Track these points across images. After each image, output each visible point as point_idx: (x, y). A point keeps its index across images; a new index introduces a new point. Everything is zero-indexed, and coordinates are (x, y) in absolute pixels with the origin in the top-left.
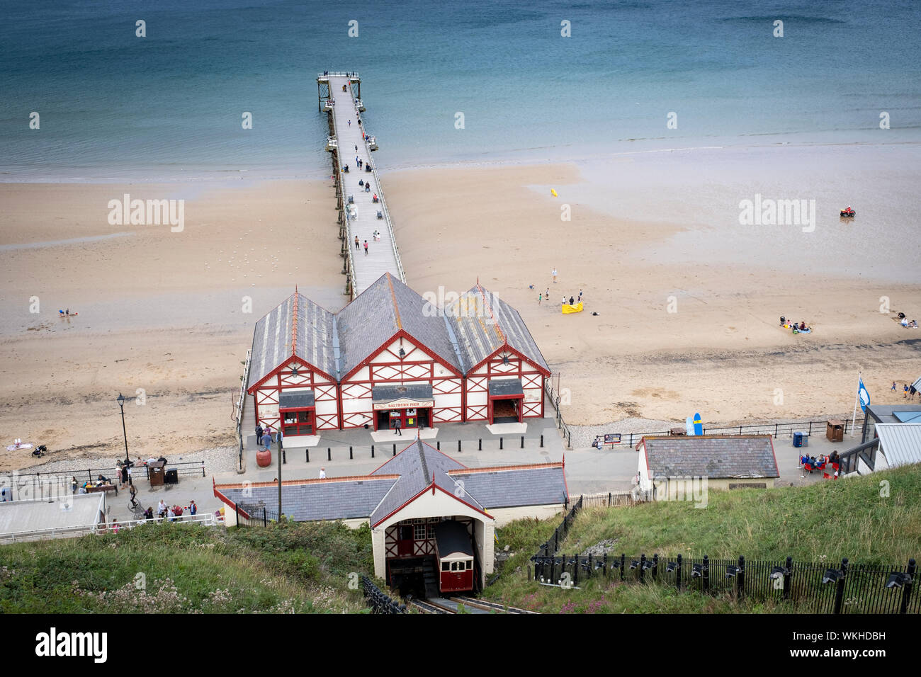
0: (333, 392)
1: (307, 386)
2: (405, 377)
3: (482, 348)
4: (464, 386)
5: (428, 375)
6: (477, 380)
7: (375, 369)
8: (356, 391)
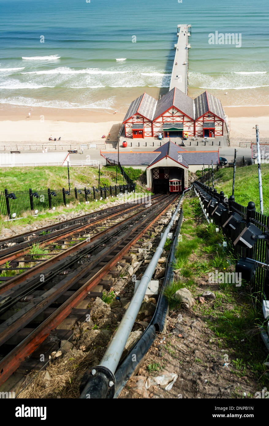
0: (150, 125)
1: (142, 122)
2: (174, 121)
3: (202, 112)
4: (194, 124)
5: (182, 120)
6: (199, 122)
7: (164, 118)
8: (158, 125)
